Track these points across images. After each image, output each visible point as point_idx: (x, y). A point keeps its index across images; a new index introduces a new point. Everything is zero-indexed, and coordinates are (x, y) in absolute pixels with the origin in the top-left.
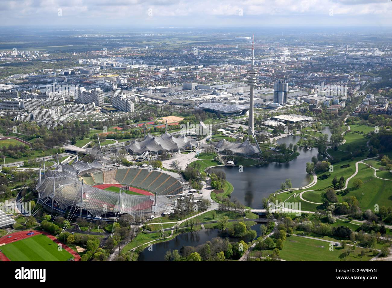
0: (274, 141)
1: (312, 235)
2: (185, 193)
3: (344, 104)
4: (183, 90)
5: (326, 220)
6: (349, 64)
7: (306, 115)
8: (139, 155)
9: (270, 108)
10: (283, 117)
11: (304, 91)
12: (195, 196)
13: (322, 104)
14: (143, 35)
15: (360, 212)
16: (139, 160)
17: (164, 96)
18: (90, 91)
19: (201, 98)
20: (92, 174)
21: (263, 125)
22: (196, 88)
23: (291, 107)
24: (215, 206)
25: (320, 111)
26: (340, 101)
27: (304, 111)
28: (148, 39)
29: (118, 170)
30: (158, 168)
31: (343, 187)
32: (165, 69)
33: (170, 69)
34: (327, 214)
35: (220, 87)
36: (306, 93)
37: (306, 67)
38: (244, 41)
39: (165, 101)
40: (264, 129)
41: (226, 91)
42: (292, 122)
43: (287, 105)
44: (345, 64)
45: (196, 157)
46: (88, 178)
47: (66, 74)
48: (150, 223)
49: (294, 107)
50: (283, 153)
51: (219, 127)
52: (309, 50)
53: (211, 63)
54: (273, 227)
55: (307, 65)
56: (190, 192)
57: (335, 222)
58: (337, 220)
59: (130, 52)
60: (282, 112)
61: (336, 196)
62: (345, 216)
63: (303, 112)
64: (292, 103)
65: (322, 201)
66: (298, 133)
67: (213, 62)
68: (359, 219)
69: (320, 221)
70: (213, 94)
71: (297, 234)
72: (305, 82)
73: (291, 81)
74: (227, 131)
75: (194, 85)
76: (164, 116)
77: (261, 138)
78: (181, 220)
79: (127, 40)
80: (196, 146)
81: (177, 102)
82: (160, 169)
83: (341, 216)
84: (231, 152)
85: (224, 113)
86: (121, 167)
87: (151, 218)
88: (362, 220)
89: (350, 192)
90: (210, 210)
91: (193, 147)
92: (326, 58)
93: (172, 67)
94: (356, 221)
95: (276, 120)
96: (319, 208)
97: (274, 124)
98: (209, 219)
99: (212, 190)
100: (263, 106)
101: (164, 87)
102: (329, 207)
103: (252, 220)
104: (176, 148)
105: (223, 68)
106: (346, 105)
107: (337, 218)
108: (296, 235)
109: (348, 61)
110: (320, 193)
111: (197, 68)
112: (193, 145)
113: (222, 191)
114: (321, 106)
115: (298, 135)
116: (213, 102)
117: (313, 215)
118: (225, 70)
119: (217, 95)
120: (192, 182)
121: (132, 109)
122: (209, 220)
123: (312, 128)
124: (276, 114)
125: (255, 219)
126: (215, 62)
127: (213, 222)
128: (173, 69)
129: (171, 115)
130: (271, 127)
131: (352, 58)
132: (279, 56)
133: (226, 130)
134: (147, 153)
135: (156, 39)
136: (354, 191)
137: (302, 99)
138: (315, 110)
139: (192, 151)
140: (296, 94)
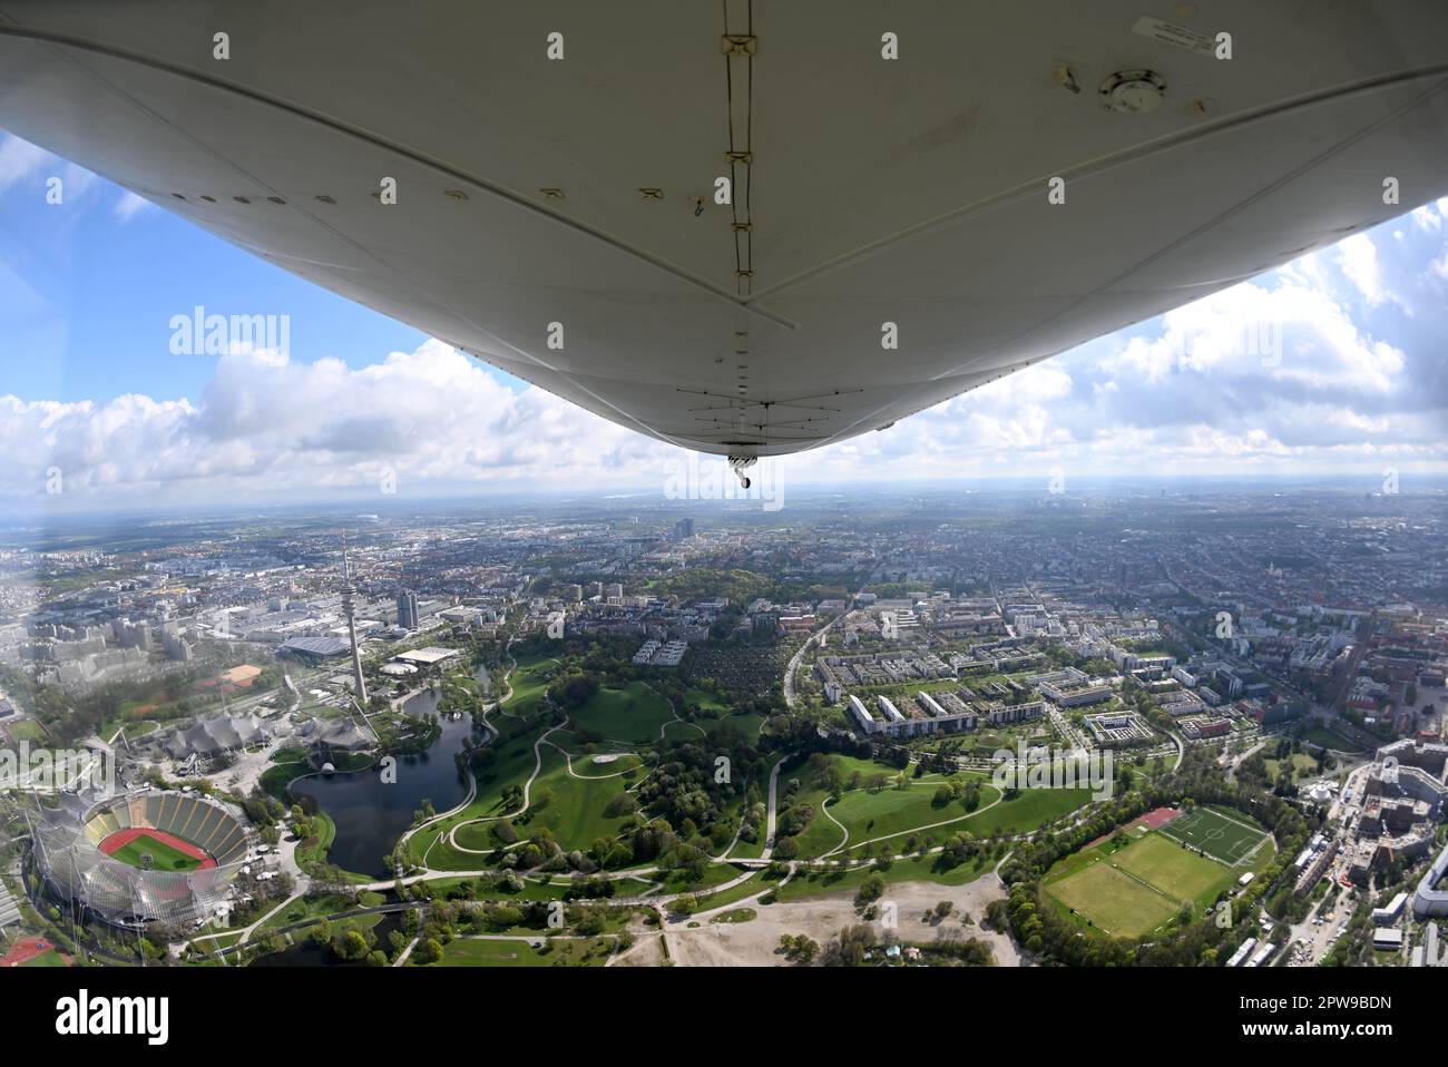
0: (399, 707)
1: (489, 931)
2: (251, 855)
3: (503, 621)
4: (269, 611)
5: (506, 888)
6: (505, 549)
7: (448, 647)
8: (183, 759)
9: (394, 637)
10: (412, 655)
11: (444, 601)
12: (268, 863)
13: (471, 622)
14: (239, 519)
15: (560, 854)
16: (181, 772)
17: (238, 626)
18: (134, 625)
19: (291, 627)
20: (112, 808)
21: (383, 673)
22: (288, 608)
23: (426, 633)
24: (303, 886)
25: (468, 636)
26: (497, 614)
27: (445, 639)
28: (243, 525)
29: (149, 799)
30: (206, 795)
31: (521, 806)
32: (252, 575)
33: (259, 574)
34: (506, 876)
35: (321, 604)
36: (448, 605)
37: (448, 558)
38: (368, 521)
39: (240, 636)
40: (383, 683)
41: (330, 610)
42: (427, 664)
43: (419, 630)
44: (502, 550)
45: (271, 759)
46: (108, 816)
47: (124, 589)
48: (199, 936)
49: (430, 631)
50: (416, 734)
51: (312, 686)
52: (454, 531)
53: (316, 559)
54: (416, 924)
55: (449, 554)
56: (259, 853)
57: (523, 886)
58: (526, 882)
59: (214, 547)
60: (412, 644)
61: (514, 830)
62: (536, 868)
63: (444, 641)
64: (427, 625)
65: (491, 844)
66: (437, 684)
67: (320, 558)
68: (563, 871)
69: (496, 890)
70: (310, 617)
71: (462, 933)
72: (446, 583)
73: (427, 585)
74: (325, 693)
75: (284, 602)
76: (233, 667)
77: (378, 703)
78: (250, 923)
79: (217, 526)
80: (271, 735)
81: (257, 636)
82: (209, 797)
83: (531, 871)
84: (327, 744)
85: (322, 657)
86: (155, 791)
87: (197, 925)
88: (569, 872)
89: (536, 814)
90: (297, 896)
91: (266, 737)
92: (475, 542)
93: (262, 570)
94: (559, 875)
95: (401, 661)
96: (490, 861)
97: (398, 669)
98: (297, 917)
99: (298, 842)
100: (384, 635)
101: (244, 608)
102: (506, 857)
103: (374, 910)
104: (237, 742)
105: (332, 568)
106: (506, 619)
107: (526, 877)
108: (460, 936)
109: (504, 545)
110: (484, 829)
111: (296, 570)
112: (265, 732)
113: (315, 841)
114: (470, 626)
115: (437, 688)
116: (307, 636)
117: (482, 879)
118: (335, 570)
119: (316, 618)
120: (260, 826)
121: (190, 655)
122: (296, 920)
123: (459, 671)
124: (402, 649)
125: (379, 906)
126: (322, 557)
127: (306, 925)
128: (263, 573)
129: (243, 663)
130: (395, 676)
131: (509, 540)
132: (411, 544)
133: (324, 690)
134: (194, 756)
135: (254, 523)
136: (543, 813)
137: (441, 616)
138: (461, 635)
139: (266, 746)
140: (433, 608)
